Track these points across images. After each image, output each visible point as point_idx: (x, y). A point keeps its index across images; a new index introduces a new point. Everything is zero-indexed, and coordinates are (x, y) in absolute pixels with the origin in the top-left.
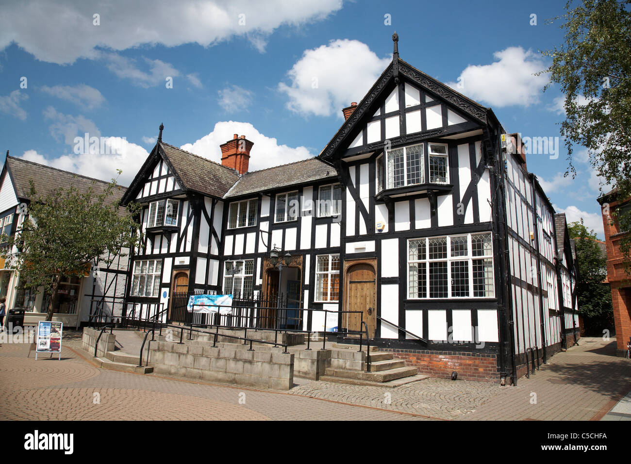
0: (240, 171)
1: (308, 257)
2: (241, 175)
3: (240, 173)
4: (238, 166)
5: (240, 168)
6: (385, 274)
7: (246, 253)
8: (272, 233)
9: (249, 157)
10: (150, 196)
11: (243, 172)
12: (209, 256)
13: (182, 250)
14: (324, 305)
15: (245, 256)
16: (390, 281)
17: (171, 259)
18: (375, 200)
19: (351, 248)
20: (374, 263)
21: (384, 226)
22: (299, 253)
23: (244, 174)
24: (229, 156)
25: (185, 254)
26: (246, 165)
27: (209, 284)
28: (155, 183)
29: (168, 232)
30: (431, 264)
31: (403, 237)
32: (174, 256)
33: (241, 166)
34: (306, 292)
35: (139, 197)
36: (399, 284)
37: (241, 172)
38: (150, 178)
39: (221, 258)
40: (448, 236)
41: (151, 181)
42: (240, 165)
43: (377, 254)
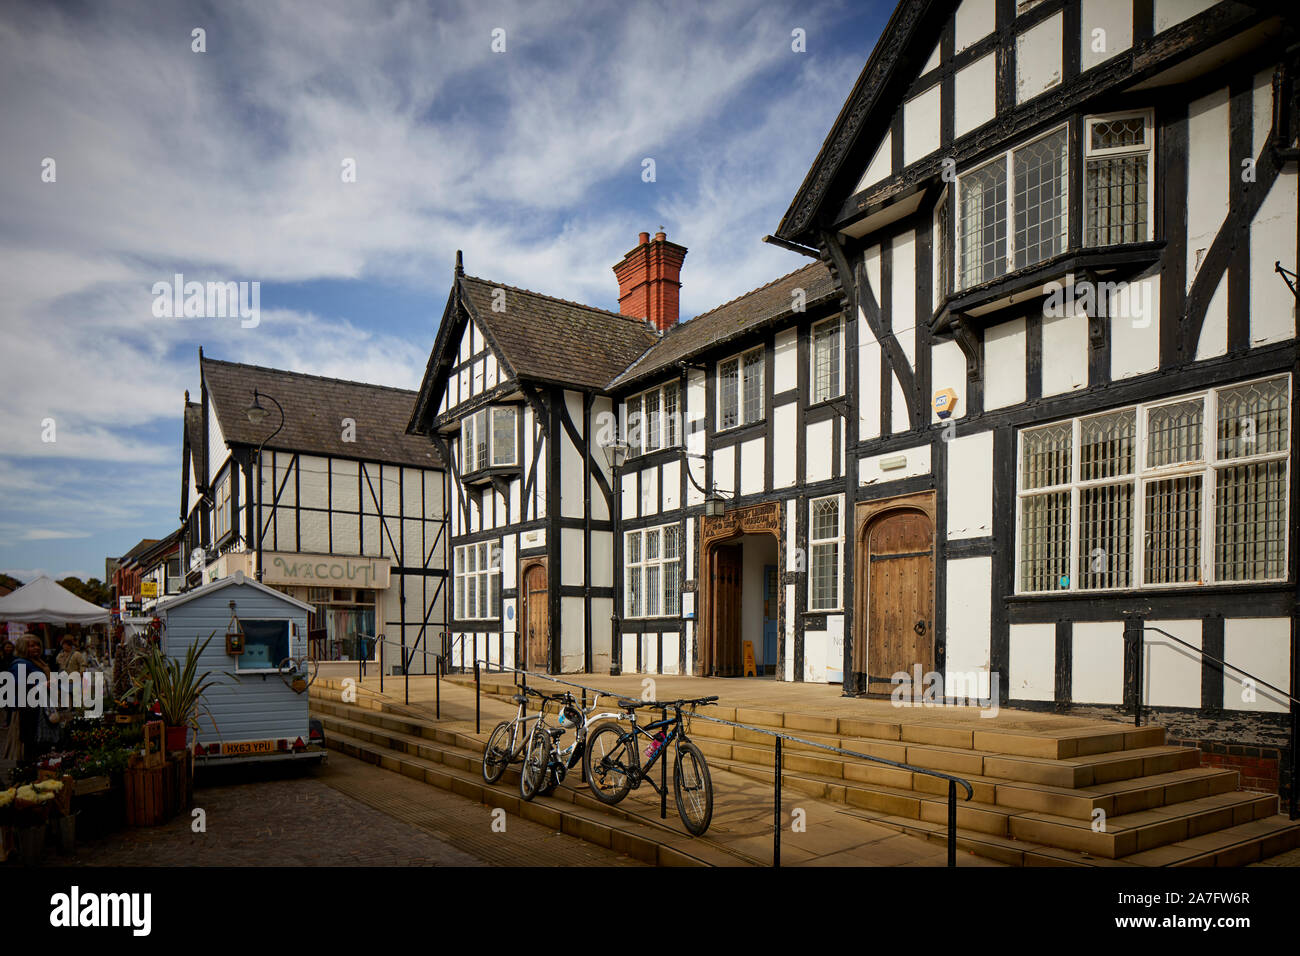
0: (658, 323)
1: (792, 505)
2: (662, 332)
3: (659, 328)
4: (654, 310)
5: (658, 315)
6: (957, 530)
7: (664, 510)
8: (712, 458)
9: (679, 285)
10: (459, 405)
11: (667, 323)
12: (587, 525)
13: (530, 517)
14: (829, 617)
15: (661, 517)
16: (972, 548)
17: (513, 537)
18: (930, 330)
19: (871, 470)
20: (929, 504)
21: (954, 401)
22: (771, 498)
23: (669, 329)
24: (633, 289)
25: (536, 525)
26: (672, 304)
27: (593, 585)
28: (465, 374)
29: (502, 479)
30: (1086, 495)
31: (1005, 427)
32: (516, 530)
33: (662, 309)
34: (791, 591)
35: (442, 410)
36: (994, 555)
37: (662, 325)
38: (456, 365)
39: (615, 525)
40: (1139, 406)
41: (458, 370)
42: (658, 308)
43: (935, 481)
